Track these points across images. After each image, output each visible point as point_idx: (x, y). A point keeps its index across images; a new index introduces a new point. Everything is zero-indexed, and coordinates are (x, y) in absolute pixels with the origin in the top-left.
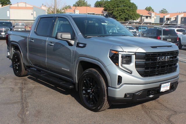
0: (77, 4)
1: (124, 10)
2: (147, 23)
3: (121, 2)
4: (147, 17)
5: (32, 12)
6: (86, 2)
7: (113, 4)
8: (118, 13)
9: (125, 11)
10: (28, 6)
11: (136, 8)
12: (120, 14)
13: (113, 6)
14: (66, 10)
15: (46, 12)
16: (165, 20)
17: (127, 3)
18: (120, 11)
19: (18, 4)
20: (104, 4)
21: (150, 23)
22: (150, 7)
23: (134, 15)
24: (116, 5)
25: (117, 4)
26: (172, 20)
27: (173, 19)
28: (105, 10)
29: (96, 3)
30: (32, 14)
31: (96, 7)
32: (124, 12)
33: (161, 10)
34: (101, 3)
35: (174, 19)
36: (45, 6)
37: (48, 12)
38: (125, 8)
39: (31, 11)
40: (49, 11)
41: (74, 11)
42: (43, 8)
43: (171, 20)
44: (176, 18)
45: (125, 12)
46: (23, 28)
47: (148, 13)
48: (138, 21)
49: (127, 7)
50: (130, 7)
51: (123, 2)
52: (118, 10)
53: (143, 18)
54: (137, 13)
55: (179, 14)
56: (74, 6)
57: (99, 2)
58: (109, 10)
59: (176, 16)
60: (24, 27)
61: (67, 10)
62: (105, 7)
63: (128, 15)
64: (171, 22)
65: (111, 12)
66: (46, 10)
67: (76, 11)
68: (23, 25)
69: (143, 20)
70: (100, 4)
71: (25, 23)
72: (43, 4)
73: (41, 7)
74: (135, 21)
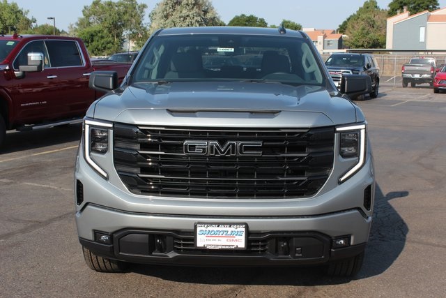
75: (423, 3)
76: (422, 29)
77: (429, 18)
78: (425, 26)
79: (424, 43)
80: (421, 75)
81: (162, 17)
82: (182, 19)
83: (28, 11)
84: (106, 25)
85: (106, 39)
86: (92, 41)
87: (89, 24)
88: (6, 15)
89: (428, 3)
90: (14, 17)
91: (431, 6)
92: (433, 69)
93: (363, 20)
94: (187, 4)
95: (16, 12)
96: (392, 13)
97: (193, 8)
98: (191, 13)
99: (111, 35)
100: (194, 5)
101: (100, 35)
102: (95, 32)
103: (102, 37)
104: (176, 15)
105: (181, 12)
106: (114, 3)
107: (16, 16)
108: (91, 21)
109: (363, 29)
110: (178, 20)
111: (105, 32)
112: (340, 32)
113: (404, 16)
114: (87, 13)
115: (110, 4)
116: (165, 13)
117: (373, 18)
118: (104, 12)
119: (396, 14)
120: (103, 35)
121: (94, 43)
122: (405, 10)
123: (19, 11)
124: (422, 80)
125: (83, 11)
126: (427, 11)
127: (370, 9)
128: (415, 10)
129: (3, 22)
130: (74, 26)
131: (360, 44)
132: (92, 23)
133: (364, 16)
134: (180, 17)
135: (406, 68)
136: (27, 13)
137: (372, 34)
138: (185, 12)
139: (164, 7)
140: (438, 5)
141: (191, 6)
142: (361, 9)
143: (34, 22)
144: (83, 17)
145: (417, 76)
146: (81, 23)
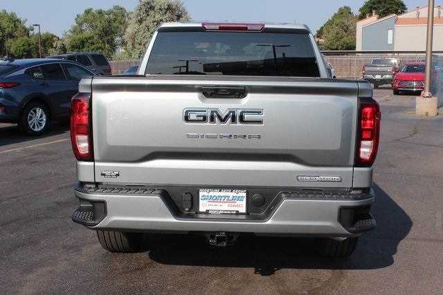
19: (419, 11)
46: (386, 73)
60: (390, 69)
75: (392, 8)
76: (390, 32)
77: (396, 21)
78: (393, 29)
79: (392, 45)
80: (382, 75)
81: (136, 22)
82: (155, 23)
83: (26, 20)
84: (97, 32)
85: (96, 45)
86: (83, 47)
87: (82, 31)
88: (5, 24)
89: (397, 8)
90: (13, 25)
91: (400, 11)
92: (395, 69)
93: (337, 25)
94: (161, 9)
95: (15, 21)
96: (362, 17)
97: (166, 13)
98: (164, 18)
99: (101, 41)
100: (167, 9)
101: (90, 41)
102: (86, 38)
103: (93, 44)
104: (150, 19)
105: (154, 17)
106: (104, 11)
107: (15, 25)
108: (83, 28)
109: (337, 33)
110: (151, 25)
111: (95, 38)
112: (318, 37)
113: (373, 19)
114: (80, 21)
115: (100, 12)
116: (139, 18)
117: (347, 24)
118: (95, 20)
119: (365, 18)
120: (94, 41)
121: (84, 49)
122: (374, 14)
123: (18, 20)
124: (384, 81)
125: (76, 19)
126: (395, 15)
127: (344, 14)
128: (383, 14)
129: (3, 31)
130: (68, 33)
131: (335, 47)
132: (84, 30)
133: (338, 21)
134: (154, 22)
135: (367, 69)
136: (24, 22)
137: (345, 38)
138: (158, 17)
139: (138, 12)
140: (406, 9)
141: (164, 11)
142: (335, 15)
143: (32, 30)
144: (76, 25)
145: (378, 77)
146: (74, 31)
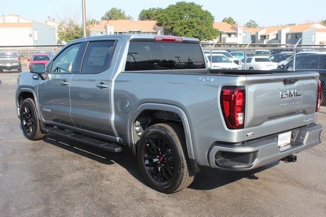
0: (108, 16)
1: (191, 23)
2: (230, 45)
3: (185, 10)
4: (230, 35)
5: (31, 33)
6: (124, 12)
7: (172, 13)
8: (182, 29)
9: (195, 25)
10: (22, 21)
11: (213, 19)
12: (185, 31)
13: (172, 17)
14: (91, 26)
15: (56, 31)
16: (259, 38)
17: (197, 11)
18: (185, 26)
19: (5, 18)
20: (156, 15)
21: (235, 45)
22: (230, 18)
23: (210, 32)
24: (178, 15)
25: (180, 14)
26: (270, 39)
27: (272, 37)
28: (159, 25)
29: (141, 14)
30: (31, 36)
31: (142, 20)
32: (192, 27)
33: (248, 23)
34: (150, 13)
35: (275, 37)
36: (54, 20)
37: (60, 31)
38: (194, 20)
39: (28, 31)
40: (61, 29)
41: (106, 28)
42: (50, 24)
43: (268, 38)
44: (277, 35)
45: (194, 28)
46: (14, 62)
47: (232, 28)
48: (215, 41)
49: (197, 19)
50: (201, 18)
51: (190, 10)
52: (181, 24)
53: (223, 36)
54: (214, 28)
55: (283, 28)
56: (103, 19)
57: (146, 11)
58: (166, 25)
59: (277, 32)
60: (17, 59)
61: (93, 26)
62: (159, 19)
63: (200, 32)
64: (270, 42)
65: (170, 27)
66: (56, 28)
67: (108, 28)
68: (14, 55)
69: (225, 40)
70: (148, 15)
71: (18, 51)
72: (49, 17)
73: (46, 22)
74: (211, 42)
80: (11, 63)
